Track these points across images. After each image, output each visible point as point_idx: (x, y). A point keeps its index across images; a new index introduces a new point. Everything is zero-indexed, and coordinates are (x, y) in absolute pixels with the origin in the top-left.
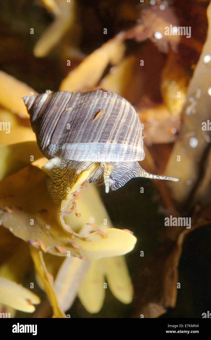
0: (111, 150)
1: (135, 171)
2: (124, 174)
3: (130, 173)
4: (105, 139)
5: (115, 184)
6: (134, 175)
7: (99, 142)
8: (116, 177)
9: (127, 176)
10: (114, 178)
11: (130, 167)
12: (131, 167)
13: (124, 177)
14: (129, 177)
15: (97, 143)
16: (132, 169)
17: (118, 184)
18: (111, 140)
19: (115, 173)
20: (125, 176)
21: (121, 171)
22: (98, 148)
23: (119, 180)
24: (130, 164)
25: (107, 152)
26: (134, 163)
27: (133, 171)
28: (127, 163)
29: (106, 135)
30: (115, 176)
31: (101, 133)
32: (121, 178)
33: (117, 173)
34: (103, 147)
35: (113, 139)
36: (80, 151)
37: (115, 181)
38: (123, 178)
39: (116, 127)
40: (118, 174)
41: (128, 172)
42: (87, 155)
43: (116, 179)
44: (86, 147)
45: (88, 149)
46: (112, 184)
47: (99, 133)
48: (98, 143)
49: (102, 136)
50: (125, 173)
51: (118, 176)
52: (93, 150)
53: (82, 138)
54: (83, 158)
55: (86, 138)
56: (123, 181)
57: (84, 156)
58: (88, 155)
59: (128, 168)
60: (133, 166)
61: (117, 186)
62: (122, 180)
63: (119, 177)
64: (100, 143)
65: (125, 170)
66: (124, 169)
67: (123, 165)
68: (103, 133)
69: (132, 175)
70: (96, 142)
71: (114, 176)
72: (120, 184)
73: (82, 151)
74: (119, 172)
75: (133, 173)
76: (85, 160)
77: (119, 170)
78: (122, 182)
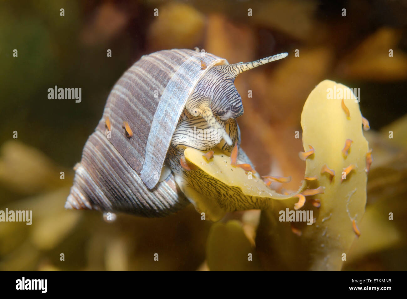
0: (184, 74)
1: (224, 76)
2: (223, 93)
3: (225, 84)
4: (165, 77)
5: (233, 112)
6: (229, 79)
7: (165, 86)
8: (224, 105)
9: (228, 89)
10: (225, 110)
11: (217, 80)
12: (217, 78)
13: (227, 95)
14: (230, 88)
15: (165, 90)
16: (220, 79)
17: (234, 107)
18: (171, 72)
19: (219, 104)
20: (227, 92)
21: (218, 94)
22: (172, 91)
23: (230, 104)
24: (214, 78)
25: (183, 81)
26: (215, 72)
27: (223, 78)
28: (211, 82)
29: (161, 76)
30: (222, 107)
31: (155, 82)
32: (228, 99)
33: (220, 103)
34: (174, 83)
35: (172, 69)
36: (165, 118)
37: (229, 110)
38: (229, 98)
39: (159, 62)
40: (221, 101)
41: (223, 86)
42: (173, 109)
43: (226, 108)
44: (162, 107)
45: (167, 105)
46: (233, 116)
47: (154, 84)
48: (166, 88)
49: (159, 81)
50: (222, 91)
51: (223, 103)
52: (171, 99)
53: (149, 110)
54: (175, 117)
55: (151, 105)
56: (234, 98)
57: (172, 115)
58: (174, 107)
59: (218, 84)
60: (217, 74)
61: (237, 109)
62: (231, 100)
63: (226, 102)
64: (167, 86)
65: (219, 89)
66: (217, 89)
67: (212, 87)
68: (156, 79)
69: (228, 82)
70: (163, 92)
71: (222, 109)
72: (237, 104)
73: (166, 114)
74: (219, 98)
75: (226, 79)
76: (178, 115)
77: (217, 96)
78: (235, 100)
